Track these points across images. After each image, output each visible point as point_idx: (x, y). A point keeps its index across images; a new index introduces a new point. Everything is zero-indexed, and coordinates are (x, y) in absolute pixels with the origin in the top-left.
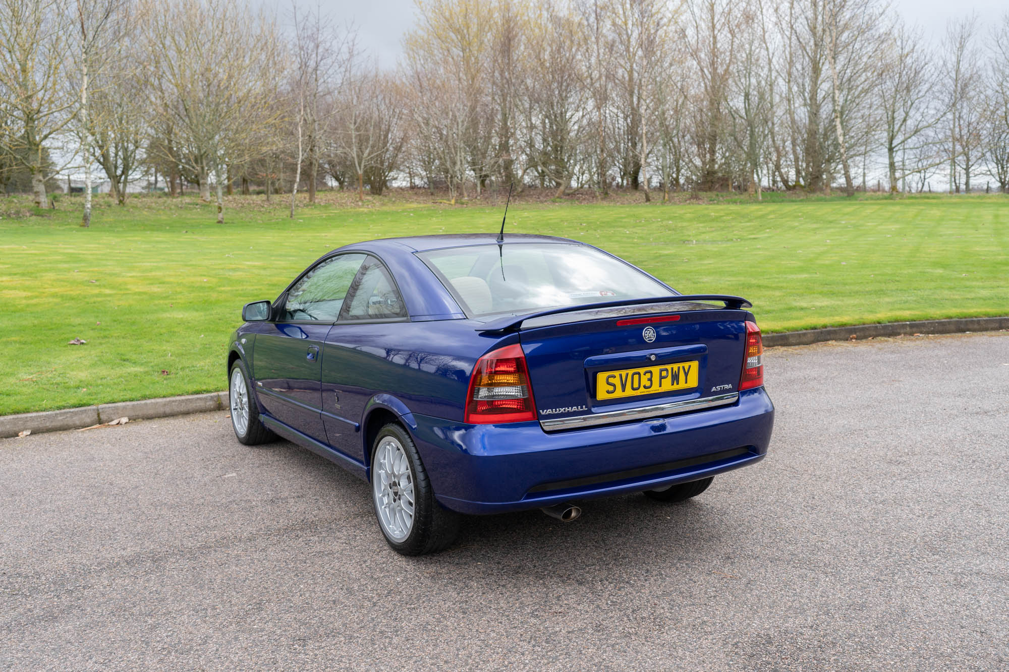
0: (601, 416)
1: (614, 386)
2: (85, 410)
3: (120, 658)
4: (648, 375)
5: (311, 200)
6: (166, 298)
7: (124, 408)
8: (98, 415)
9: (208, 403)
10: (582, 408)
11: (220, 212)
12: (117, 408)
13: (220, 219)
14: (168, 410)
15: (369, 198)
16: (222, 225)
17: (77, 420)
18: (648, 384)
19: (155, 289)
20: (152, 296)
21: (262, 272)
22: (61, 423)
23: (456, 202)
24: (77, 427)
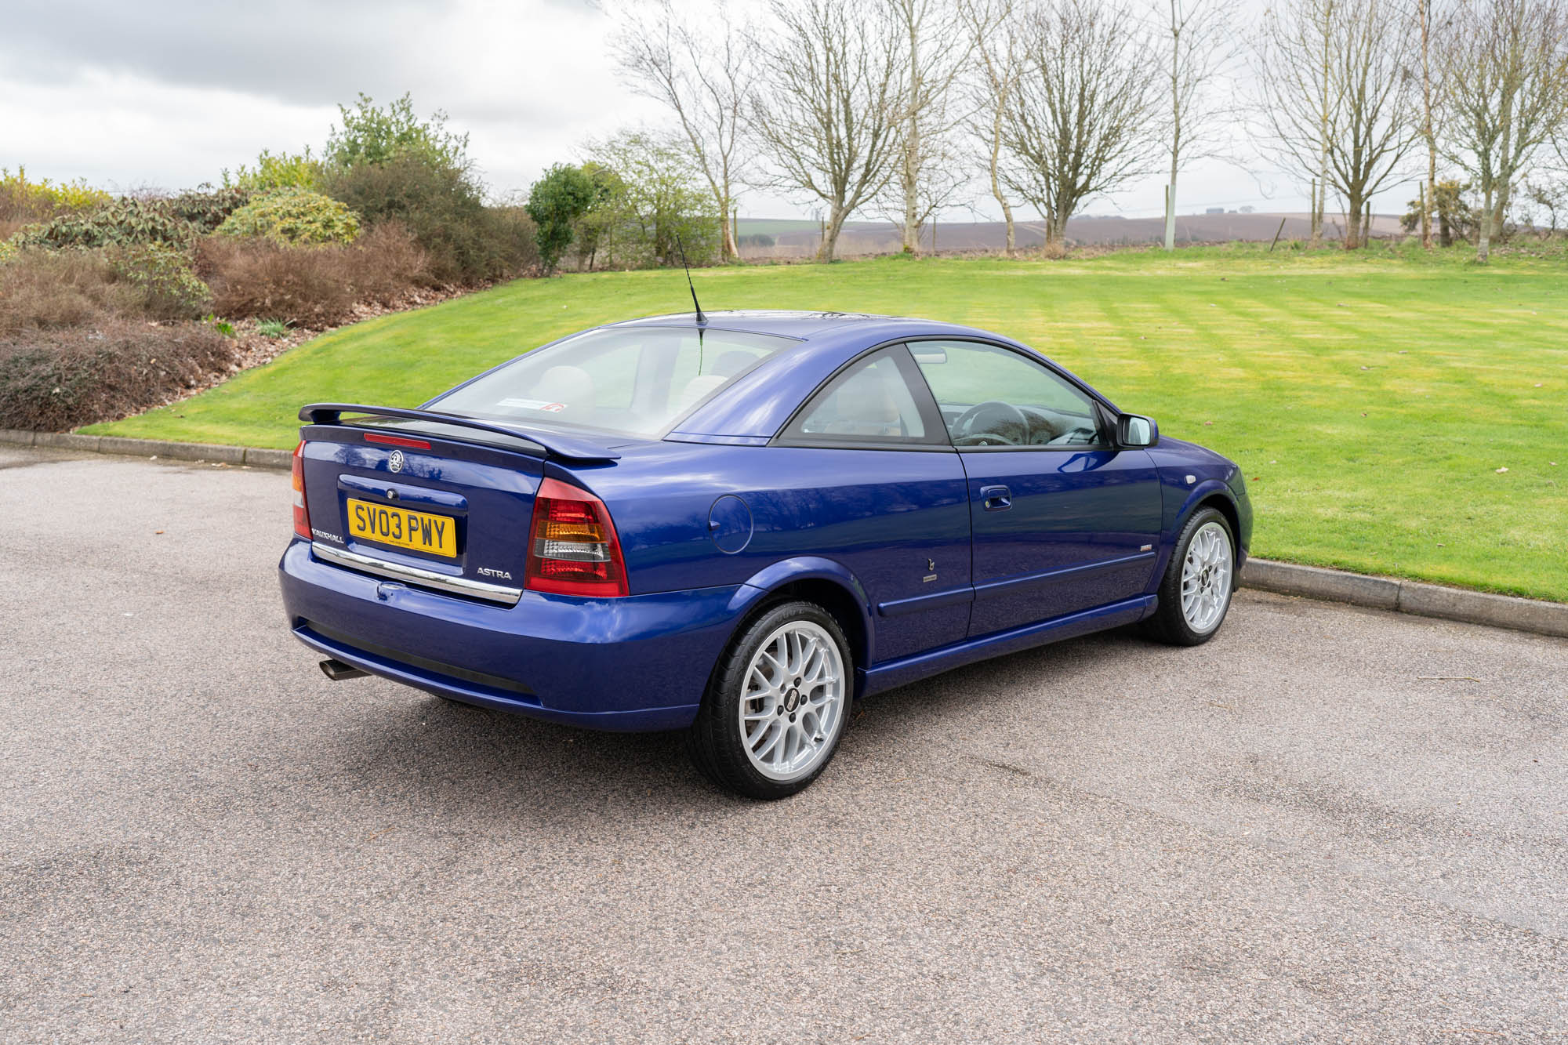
0: (352, 556)
1: (363, 520)
4: (396, 518)
18: (397, 532)
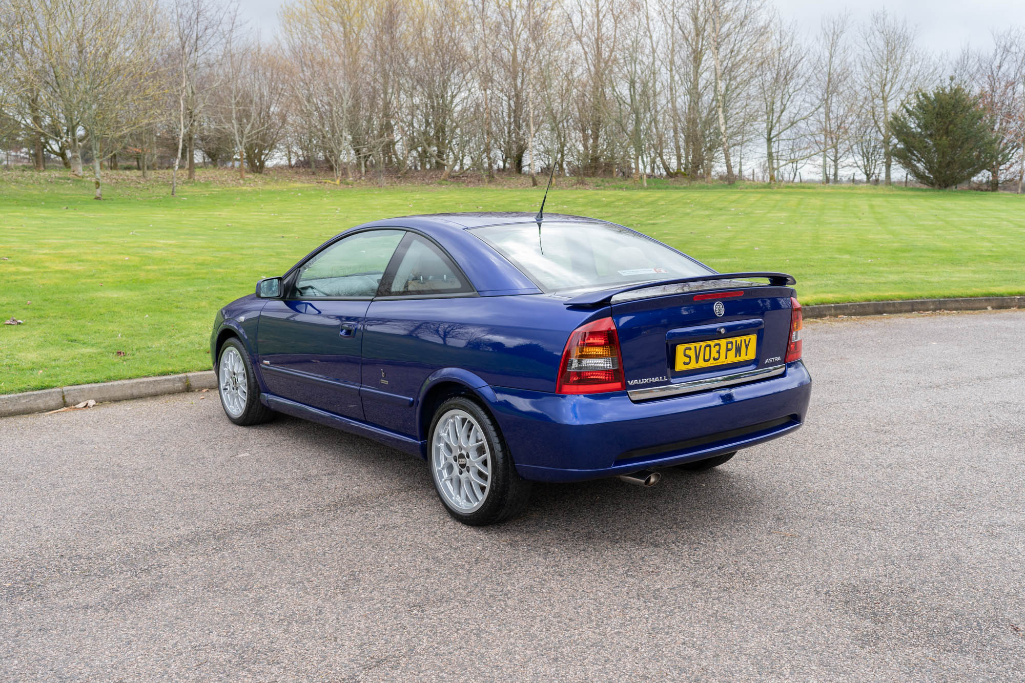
0: (679, 386)
1: (690, 357)
2: (50, 393)
3: (242, 630)
4: (717, 347)
5: (190, 177)
6: (92, 276)
7: (91, 390)
8: (63, 397)
9: (176, 385)
10: (663, 378)
11: (97, 188)
12: (82, 390)
13: (98, 195)
14: (136, 392)
15: (251, 176)
16: (102, 202)
17: (41, 404)
18: (717, 356)
19: (76, 267)
20: (77, 275)
21: (183, 251)
22: (25, 406)
23: (341, 182)
24: (41, 411)
